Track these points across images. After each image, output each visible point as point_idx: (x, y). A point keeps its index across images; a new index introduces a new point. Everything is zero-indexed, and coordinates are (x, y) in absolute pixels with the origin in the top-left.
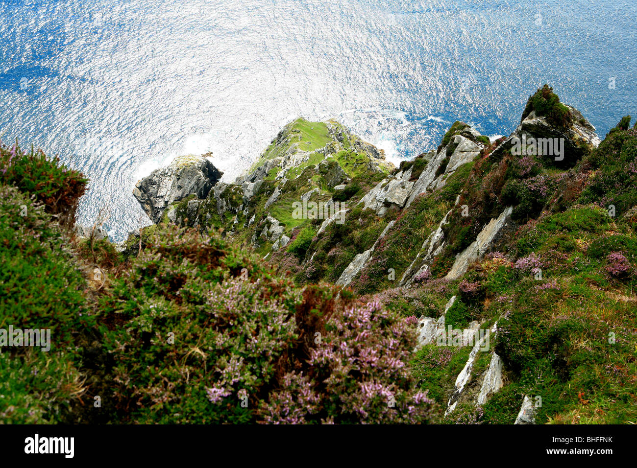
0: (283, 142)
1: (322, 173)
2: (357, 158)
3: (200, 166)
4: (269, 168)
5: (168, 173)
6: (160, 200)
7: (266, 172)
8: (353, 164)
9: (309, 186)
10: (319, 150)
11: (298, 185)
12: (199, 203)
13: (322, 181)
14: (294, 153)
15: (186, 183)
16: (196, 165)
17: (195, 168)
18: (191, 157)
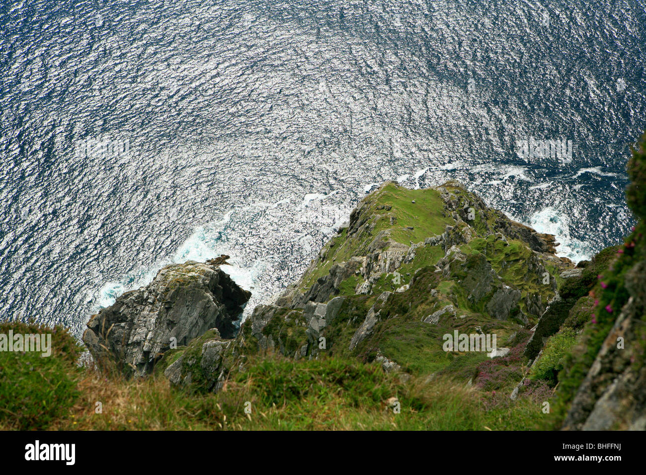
0: (361, 230)
1: (456, 277)
2: (507, 250)
3: (207, 282)
4: (340, 279)
5: (148, 298)
6: (135, 350)
7: (335, 285)
8: (501, 263)
9: (433, 302)
10: (433, 238)
11: (412, 302)
12: (224, 347)
13: (458, 292)
14: (384, 247)
15: (182, 316)
16: (200, 281)
17: (197, 286)
18: (190, 267)
